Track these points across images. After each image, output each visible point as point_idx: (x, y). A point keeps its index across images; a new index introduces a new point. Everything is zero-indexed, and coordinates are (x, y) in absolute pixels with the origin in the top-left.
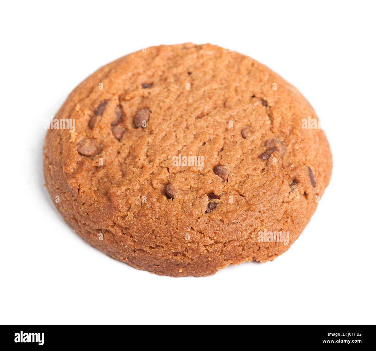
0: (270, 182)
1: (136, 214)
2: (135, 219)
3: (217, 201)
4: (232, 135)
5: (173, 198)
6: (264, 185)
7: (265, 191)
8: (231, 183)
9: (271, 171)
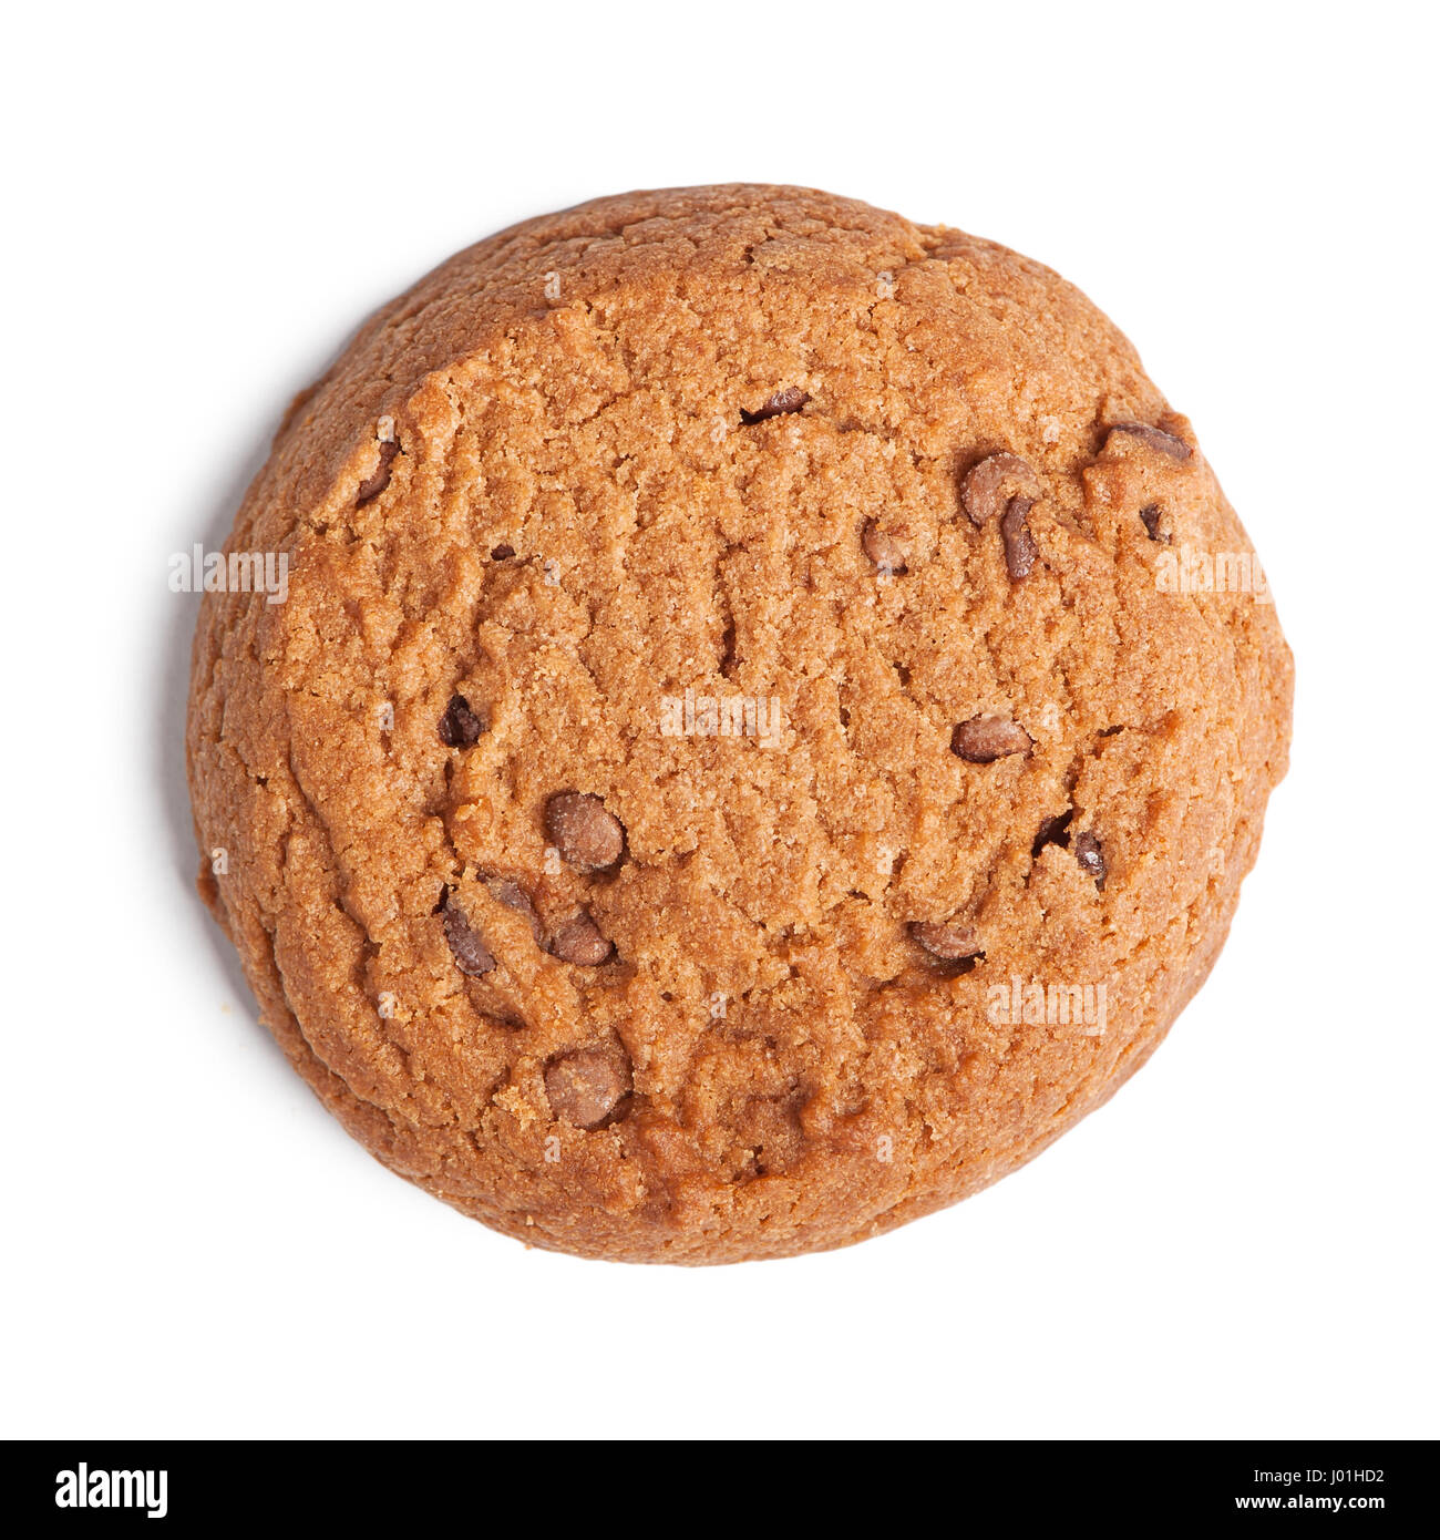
0: (1123, 605)
1: (949, 1102)
2: (959, 1115)
3: (1083, 824)
4: (874, 606)
5: (981, 955)
6: (1121, 636)
7: (1147, 647)
8: (1051, 737)
9: (1090, 578)
